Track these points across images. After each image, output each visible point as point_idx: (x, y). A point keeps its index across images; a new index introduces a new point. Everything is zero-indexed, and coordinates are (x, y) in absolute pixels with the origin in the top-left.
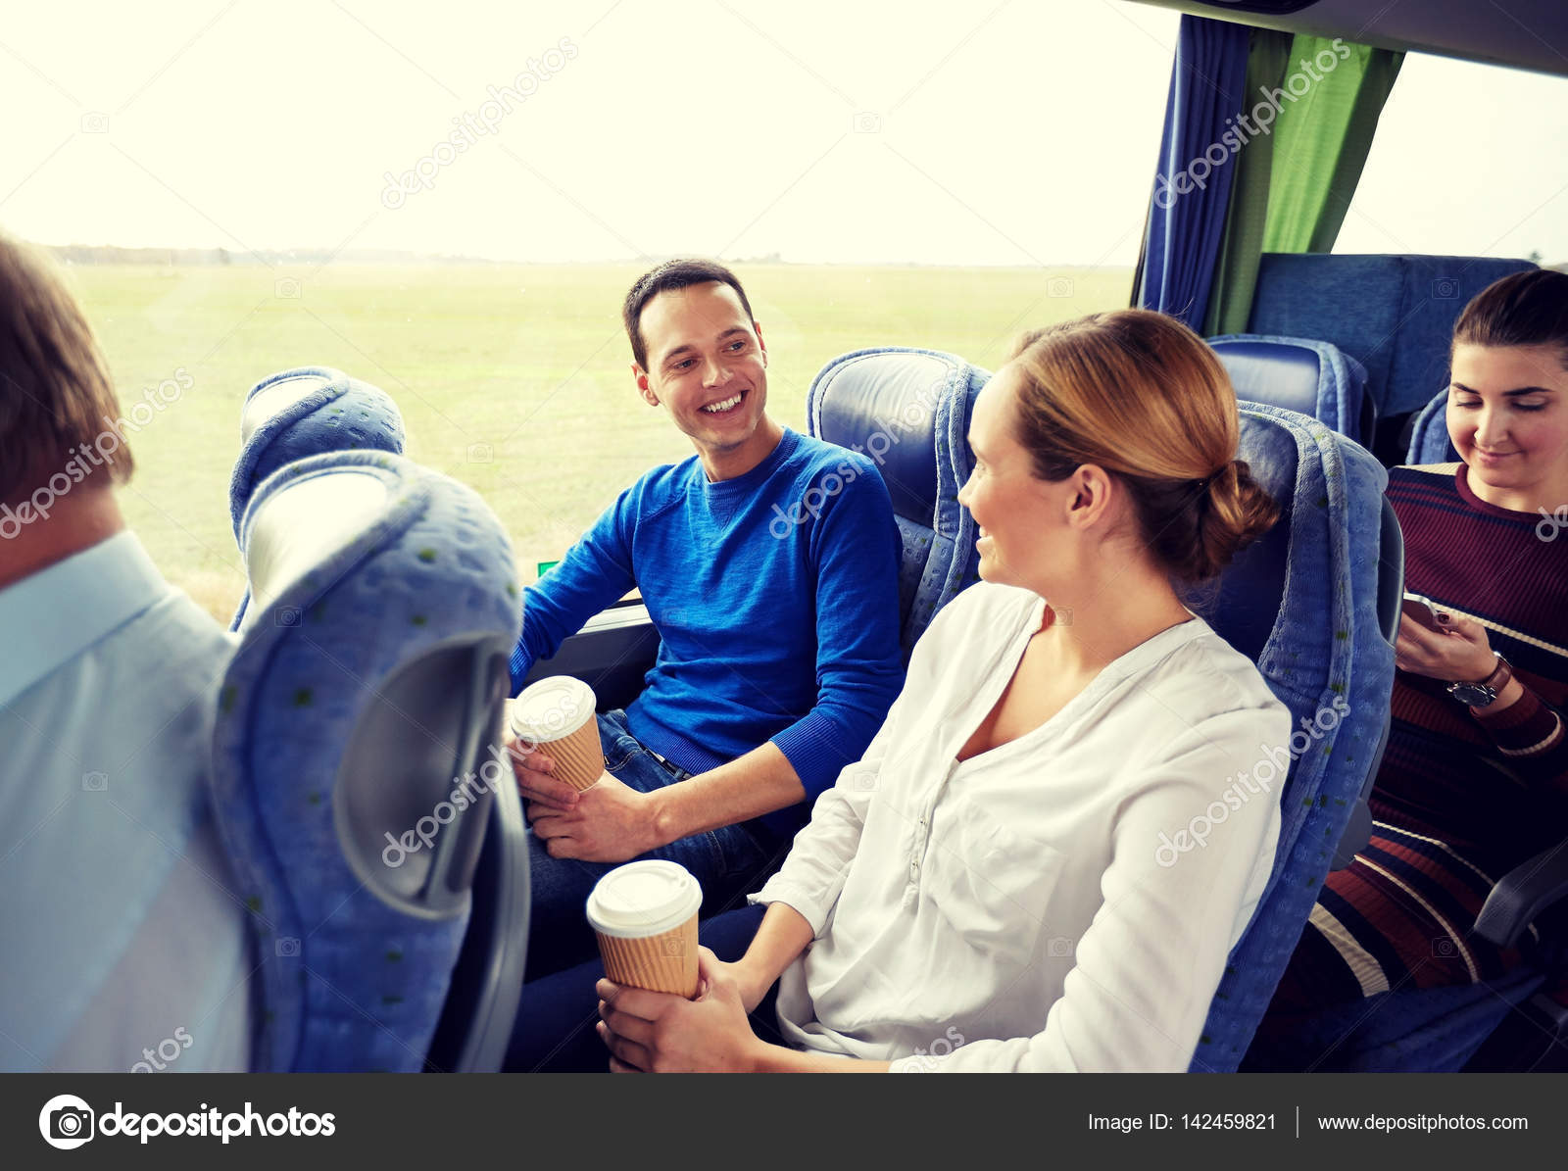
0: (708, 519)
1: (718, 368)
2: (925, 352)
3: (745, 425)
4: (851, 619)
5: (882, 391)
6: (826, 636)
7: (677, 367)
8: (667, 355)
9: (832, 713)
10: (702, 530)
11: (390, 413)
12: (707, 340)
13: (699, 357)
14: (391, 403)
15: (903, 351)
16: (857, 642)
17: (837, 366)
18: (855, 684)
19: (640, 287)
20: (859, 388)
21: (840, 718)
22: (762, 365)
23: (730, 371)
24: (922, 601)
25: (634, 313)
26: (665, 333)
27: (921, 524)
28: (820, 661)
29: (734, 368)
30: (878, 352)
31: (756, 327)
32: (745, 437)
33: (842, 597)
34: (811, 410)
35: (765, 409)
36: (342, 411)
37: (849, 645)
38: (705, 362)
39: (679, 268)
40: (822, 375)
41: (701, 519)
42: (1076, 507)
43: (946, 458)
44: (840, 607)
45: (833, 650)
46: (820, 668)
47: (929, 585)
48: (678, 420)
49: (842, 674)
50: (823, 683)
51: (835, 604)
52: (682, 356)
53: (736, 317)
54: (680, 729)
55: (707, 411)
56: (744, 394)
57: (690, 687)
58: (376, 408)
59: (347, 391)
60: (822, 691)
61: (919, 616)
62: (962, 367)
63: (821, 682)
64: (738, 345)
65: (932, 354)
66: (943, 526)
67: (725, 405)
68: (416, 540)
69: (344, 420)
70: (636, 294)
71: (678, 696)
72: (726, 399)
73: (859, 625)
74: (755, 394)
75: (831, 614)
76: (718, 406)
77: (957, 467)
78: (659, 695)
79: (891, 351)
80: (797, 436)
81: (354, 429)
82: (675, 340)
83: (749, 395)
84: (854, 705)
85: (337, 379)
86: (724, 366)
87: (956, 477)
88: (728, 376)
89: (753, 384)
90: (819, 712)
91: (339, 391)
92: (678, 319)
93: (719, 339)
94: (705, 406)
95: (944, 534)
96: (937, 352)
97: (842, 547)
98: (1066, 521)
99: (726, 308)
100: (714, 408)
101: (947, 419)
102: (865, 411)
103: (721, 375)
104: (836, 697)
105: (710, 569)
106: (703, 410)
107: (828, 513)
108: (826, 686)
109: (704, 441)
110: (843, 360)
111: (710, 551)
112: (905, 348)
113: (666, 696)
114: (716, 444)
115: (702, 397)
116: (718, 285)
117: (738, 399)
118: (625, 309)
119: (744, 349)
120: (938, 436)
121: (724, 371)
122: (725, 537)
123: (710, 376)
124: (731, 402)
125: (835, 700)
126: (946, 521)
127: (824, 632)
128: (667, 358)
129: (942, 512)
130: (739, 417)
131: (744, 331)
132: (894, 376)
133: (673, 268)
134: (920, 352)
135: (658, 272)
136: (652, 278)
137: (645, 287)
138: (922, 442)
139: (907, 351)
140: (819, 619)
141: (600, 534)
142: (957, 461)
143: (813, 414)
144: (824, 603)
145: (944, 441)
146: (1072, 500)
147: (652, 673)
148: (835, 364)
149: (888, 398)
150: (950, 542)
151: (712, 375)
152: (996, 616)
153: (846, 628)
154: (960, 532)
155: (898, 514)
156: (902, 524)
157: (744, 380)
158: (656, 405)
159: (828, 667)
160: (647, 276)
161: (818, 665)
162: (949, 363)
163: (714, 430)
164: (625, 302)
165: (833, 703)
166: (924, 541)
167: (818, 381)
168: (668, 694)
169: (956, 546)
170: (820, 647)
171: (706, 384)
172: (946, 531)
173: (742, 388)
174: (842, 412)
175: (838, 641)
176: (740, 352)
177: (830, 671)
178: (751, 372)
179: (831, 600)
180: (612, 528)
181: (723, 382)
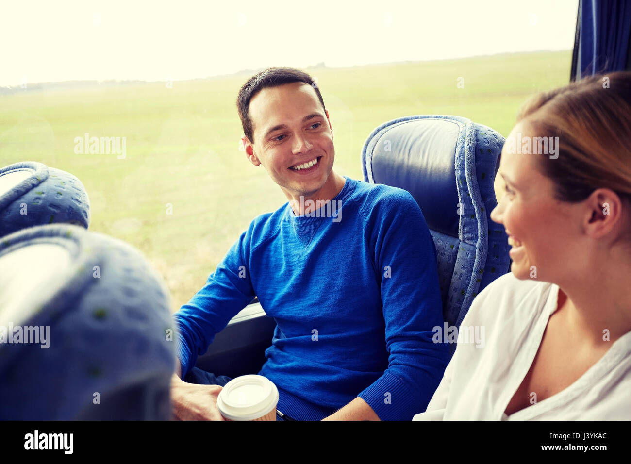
0: (295, 242)
1: (303, 140)
2: (440, 117)
3: (319, 178)
4: (408, 303)
5: (413, 146)
6: (391, 316)
7: (274, 140)
8: (268, 131)
9: (399, 371)
10: (292, 249)
11: (77, 191)
12: (295, 122)
13: (290, 133)
14: (79, 184)
15: (425, 118)
16: (412, 319)
17: (380, 131)
18: (413, 350)
19: (250, 85)
20: (397, 146)
21: (406, 375)
22: (331, 139)
23: (311, 143)
24: (455, 289)
25: (244, 104)
26: (266, 116)
27: (449, 235)
28: (388, 334)
29: (313, 141)
30: (408, 120)
31: (326, 113)
32: (320, 187)
33: (400, 289)
34: (365, 163)
35: (333, 168)
36: (43, 193)
37: (407, 321)
38: (293, 135)
39: (276, 73)
40: (371, 139)
41: (290, 242)
42: (592, 221)
43: (465, 189)
44: (400, 296)
45: (396, 326)
46: (388, 340)
47: (460, 278)
48: (275, 176)
49: (403, 343)
50: (391, 351)
51: (395, 294)
52: (278, 132)
53: (315, 106)
54: (292, 390)
55: (294, 169)
56: (319, 159)
57: (298, 359)
58: (67, 188)
59: (47, 178)
60: (391, 356)
61: (455, 300)
62: (469, 126)
63: (390, 350)
64: (316, 126)
65: (446, 118)
66: (466, 236)
67: (306, 166)
68: (92, 301)
69: (44, 199)
70: (246, 90)
71: (289, 365)
72: (308, 162)
73: (413, 307)
74: (327, 158)
75: (393, 301)
76: (302, 167)
77: (474, 195)
78: (275, 366)
79: (417, 118)
80: (355, 182)
81: (53, 205)
82: (274, 121)
83: (322, 159)
84: (414, 364)
85: (40, 169)
86: (307, 139)
87: (473, 202)
88: (309, 146)
89: (325, 152)
90: (390, 372)
91: (41, 178)
92: (276, 107)
93: (304, 121)
94: (293, 166)
95: (466, 241)
96: (449, 116)
97: (397, 255)
98: (583, 232)
99: (309, 100)
100: (299, 168)
101: (464, 162)
102: (403, 160)
103: (304, 145)
104: (400, 360)
105: (300, 275)
106: (292, 169)
107: (385, 234)
108: (393, 353)
109: (292, 190)
110: (384, 127)
111: (299, 262)
112: (427, 115)
113: (280, 366)
114: (300, 191)
115: (292, 160)
116: (302, 85)
117: (316, 161)
118: (238, 100)
119: (321, 127)
120: (458, 174)
121: (307, 142)
122: (309, 252)
123: (297, 146)
124: (311, 164)
125: (400, 362)
126: (468, 232)
127: (390, 314)
128: (268, 133)
129: (464, 226)
130: (315, 173)
131: (320, 116)
132: (421, 135)
133: (273, 73)
134: (437, 117)
135: (262, 75)
136: (258, 79)
137: (253, 85)
138: (446, 179)
139: (428, 117)
140: (384, 305)
141: (229, 263)
142: (473, 191)
143: (367, 165)
144: (387, 294)
145: (463, 178)
146: (589, 216)
147: (270, 349)
148: (379, 130)
149: (419, 152)
150: (472, 247)
151: (298, 145)
152: (520, 302)
153: (404, 310)
154: (479, 239)
155: (431, 229)
156: (435, 236)
157: (319, 150)
158: (258, 165)
159: (395, 339)
160: (254, 78)
161: (387, 338)
162: (459, 124)
163: (299, 182)
164: (238, 95)
165: (398, 364)
166: (452, 247)
167: (368, 142)
168: (281, 364)
169: (477, 250)
170: (387, 324)
171: (295, 151)
172: (468, 239)
173: (319, 155)
174: (387, 162)
175: (399, 320)
176: (318, 130)
177: (395, 341)
178: (324, 144)
179: (392, 291)
180: (237, 258)
181: (306, 150)
